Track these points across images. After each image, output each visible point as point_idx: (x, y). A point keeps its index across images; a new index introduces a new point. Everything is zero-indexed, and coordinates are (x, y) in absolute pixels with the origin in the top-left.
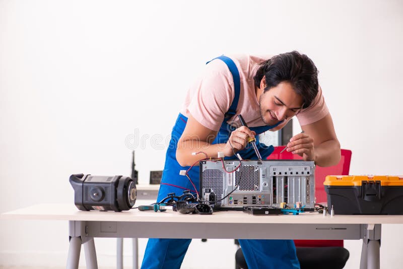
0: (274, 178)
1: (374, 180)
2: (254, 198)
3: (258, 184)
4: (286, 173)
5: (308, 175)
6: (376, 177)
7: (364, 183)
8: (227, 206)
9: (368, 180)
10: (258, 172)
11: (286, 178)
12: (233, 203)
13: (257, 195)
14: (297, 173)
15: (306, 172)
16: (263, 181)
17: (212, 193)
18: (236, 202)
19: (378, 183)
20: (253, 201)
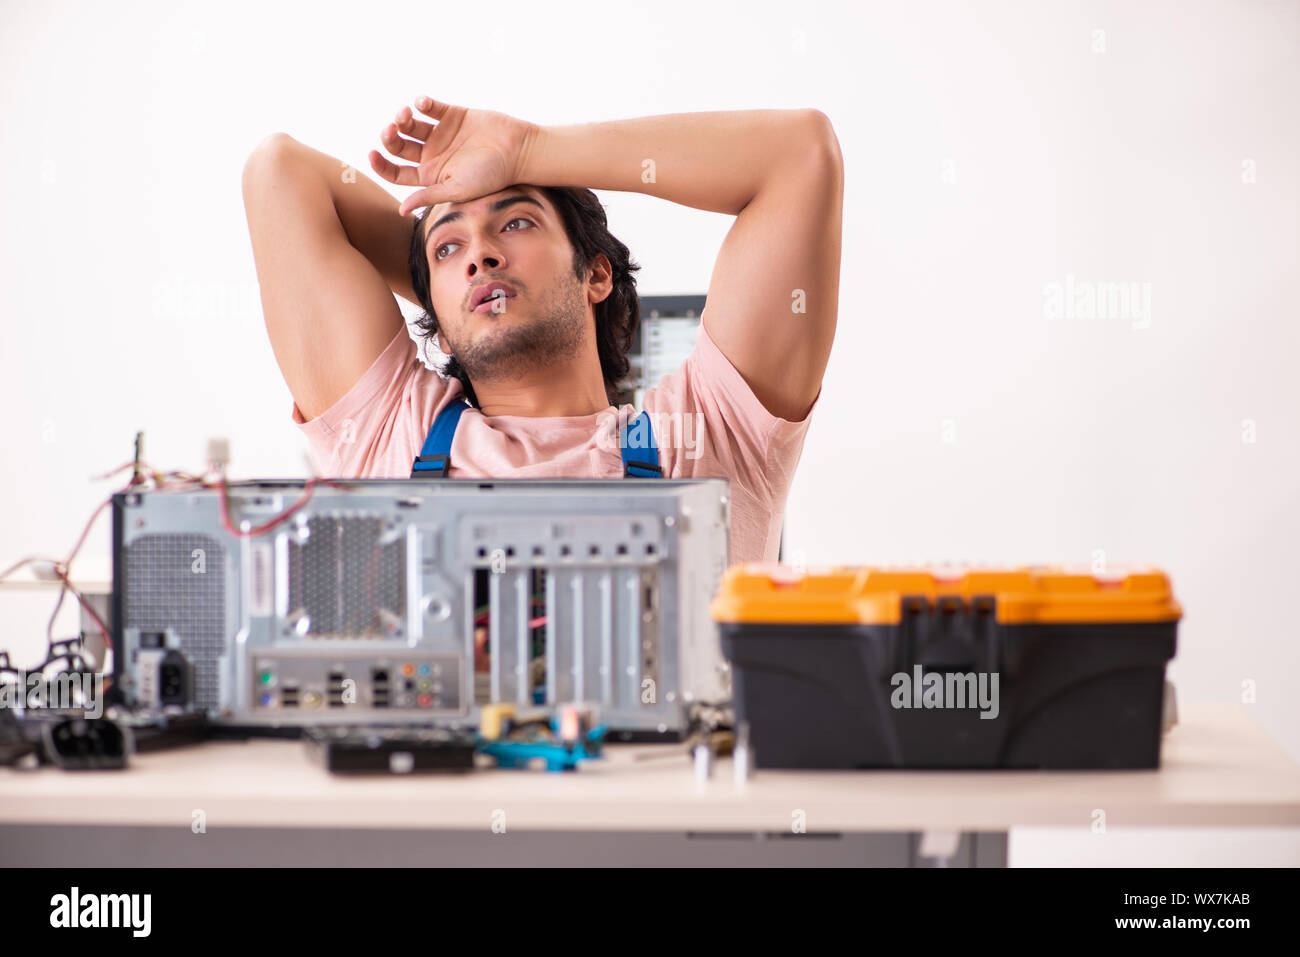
0: (482, 577)
1: (967, 593)
2: (381, 676)
3: (400, 607)
4: (537, 551)
5: (652, 559)
6: (974, 577)
7: (912, 609)
8: (246, 716)
9: (932, 594)
10: (400, 545)
11: (537, 579)
12: (274, 702)
13: (395, 659)
14: (594, 551)
15: (636, 546)
16: (426, 589)
17: (172, 653)
18: (290, 697)
19: (983, 609)
20: (377, 692)
